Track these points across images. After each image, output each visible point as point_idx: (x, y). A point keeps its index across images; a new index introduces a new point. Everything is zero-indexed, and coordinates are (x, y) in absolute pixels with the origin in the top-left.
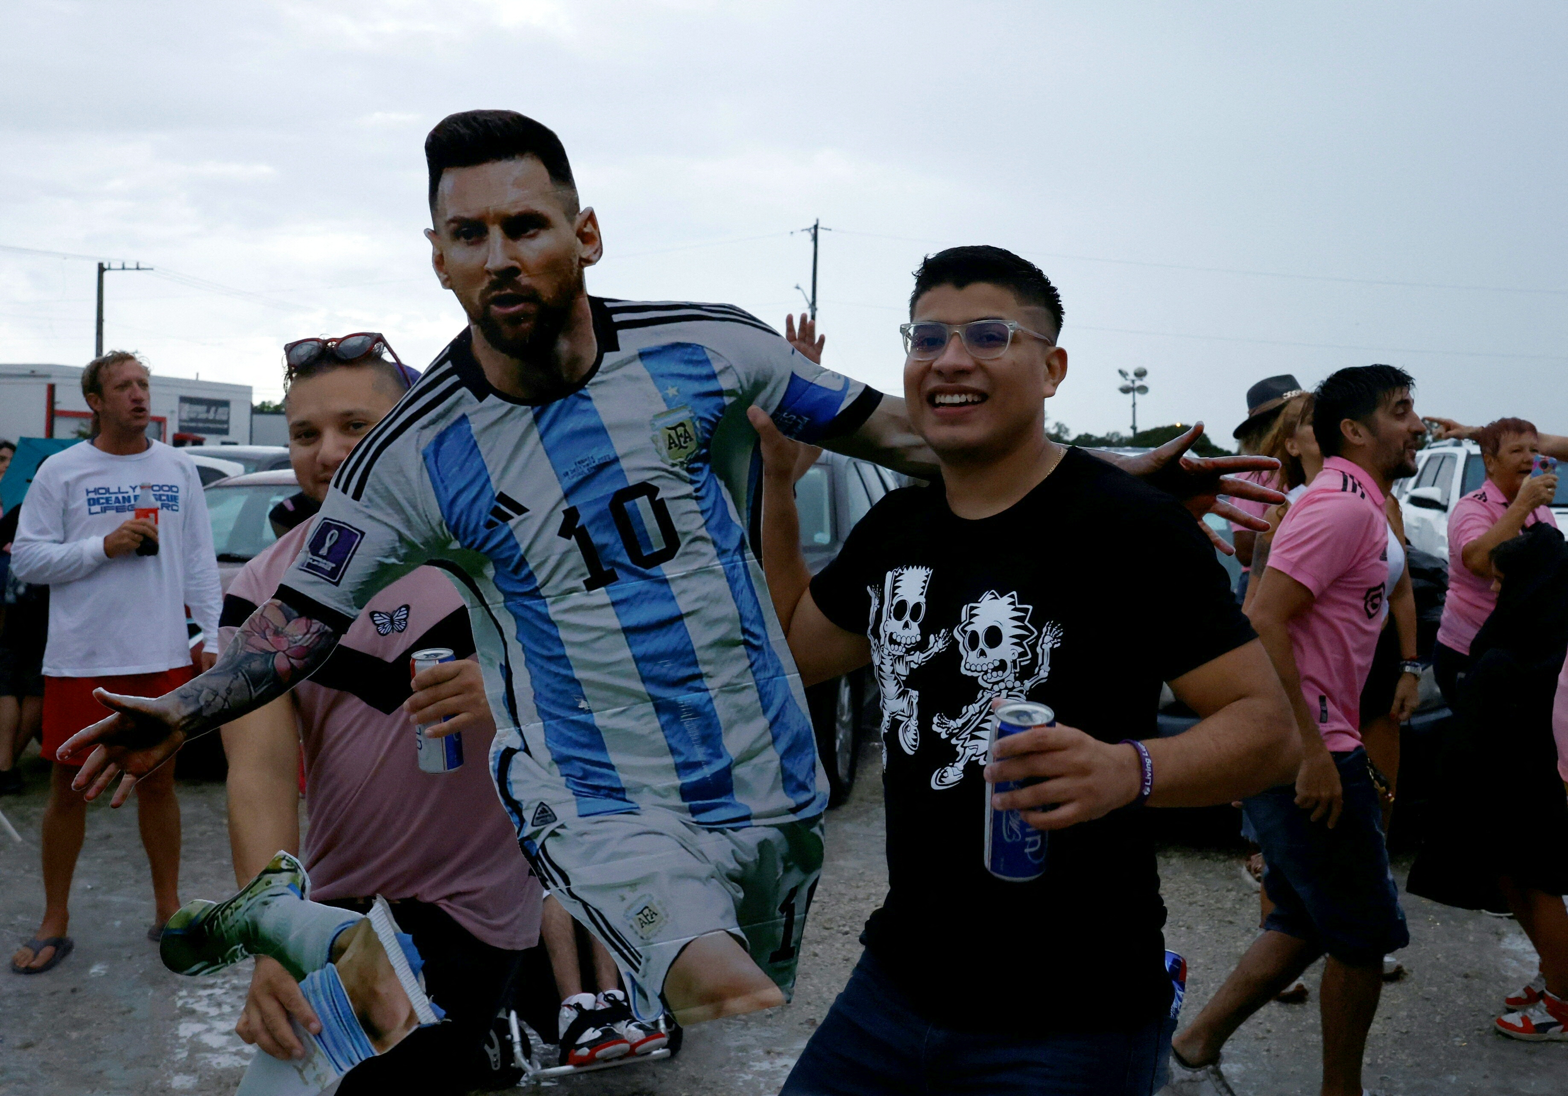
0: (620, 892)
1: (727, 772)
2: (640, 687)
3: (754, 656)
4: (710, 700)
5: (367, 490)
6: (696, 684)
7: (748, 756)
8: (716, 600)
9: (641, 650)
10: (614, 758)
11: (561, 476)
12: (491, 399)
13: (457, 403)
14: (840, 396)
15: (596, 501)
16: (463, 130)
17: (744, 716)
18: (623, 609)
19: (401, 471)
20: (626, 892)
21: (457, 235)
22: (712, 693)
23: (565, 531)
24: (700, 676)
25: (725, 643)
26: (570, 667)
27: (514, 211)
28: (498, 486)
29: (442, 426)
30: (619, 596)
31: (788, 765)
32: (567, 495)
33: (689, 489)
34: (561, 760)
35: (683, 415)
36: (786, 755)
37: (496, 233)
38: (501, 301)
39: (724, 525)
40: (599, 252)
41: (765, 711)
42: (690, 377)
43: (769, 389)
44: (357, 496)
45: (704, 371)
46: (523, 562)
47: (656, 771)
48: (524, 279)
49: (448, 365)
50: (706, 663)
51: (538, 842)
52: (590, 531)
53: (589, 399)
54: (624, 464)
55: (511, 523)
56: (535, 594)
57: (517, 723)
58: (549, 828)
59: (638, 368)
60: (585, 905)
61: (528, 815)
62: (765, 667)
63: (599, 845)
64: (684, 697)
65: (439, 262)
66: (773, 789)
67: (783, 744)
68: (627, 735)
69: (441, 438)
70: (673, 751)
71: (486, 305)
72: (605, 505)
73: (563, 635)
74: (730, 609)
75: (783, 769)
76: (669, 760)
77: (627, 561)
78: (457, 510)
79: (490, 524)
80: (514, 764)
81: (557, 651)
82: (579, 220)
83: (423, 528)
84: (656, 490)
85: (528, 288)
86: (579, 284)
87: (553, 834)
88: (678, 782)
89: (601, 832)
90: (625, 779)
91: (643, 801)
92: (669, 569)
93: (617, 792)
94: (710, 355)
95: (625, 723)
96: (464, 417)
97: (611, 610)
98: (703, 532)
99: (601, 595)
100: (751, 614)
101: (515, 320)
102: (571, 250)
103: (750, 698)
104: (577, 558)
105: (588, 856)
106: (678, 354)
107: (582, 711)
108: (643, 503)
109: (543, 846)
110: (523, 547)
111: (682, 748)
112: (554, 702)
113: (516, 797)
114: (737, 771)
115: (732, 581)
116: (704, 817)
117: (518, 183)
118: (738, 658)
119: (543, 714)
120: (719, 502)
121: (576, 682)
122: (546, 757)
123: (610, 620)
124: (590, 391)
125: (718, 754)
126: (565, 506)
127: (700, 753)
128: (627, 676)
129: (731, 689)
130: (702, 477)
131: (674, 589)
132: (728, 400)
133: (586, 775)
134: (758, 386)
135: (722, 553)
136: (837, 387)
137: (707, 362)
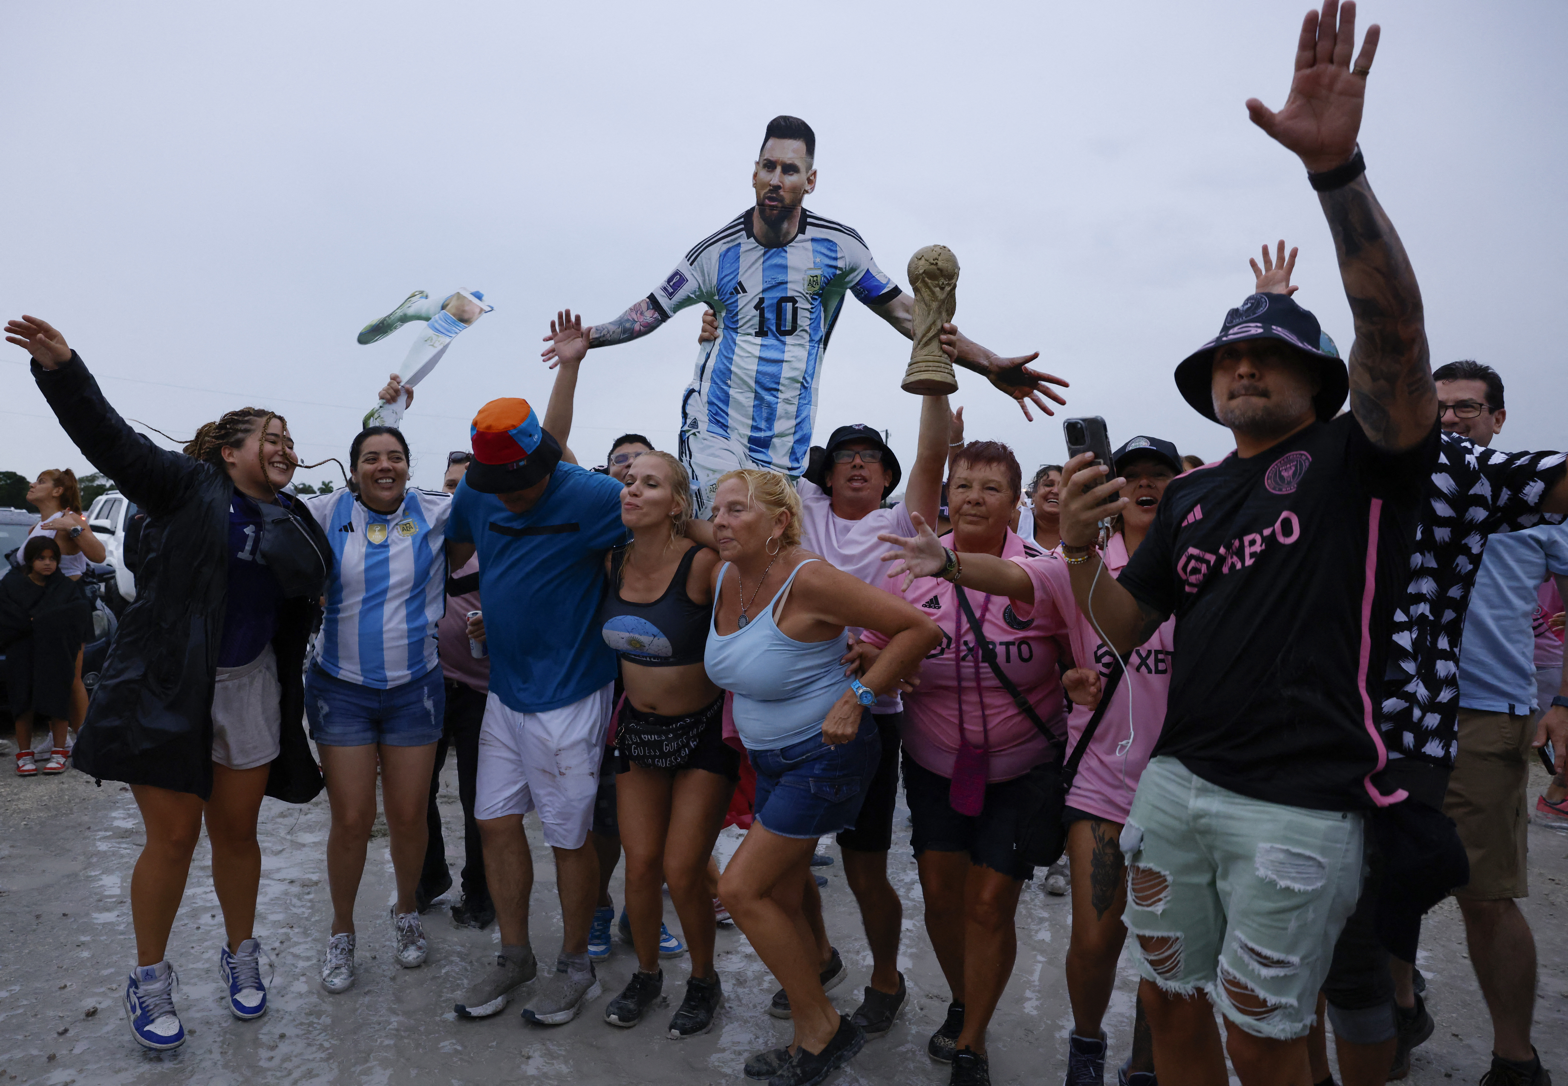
0: (708, 472)
1: (771, 437)
2: (753, 384)
3: (803, 391)
4: (777, 403)
5: (695, 263)
6: (775, 393)
7: (781, 435)
8: (800, 360)
9: (762, 368)
10: (730, 411)
11: (764, 282)
12: (752, 239)
13: (739, 237)
14: (884, 287)
15: (773, 298)
16: (783, 123)
17: (787, 416)
18: (763, 349)
19: (710, 259)
20: (710, 473)
21: (765, 166)
22: (779, 400)
23: (756, 307)
24: (778, 390)
25: (794, 380)
26: (731, 364)
27: (789, 162)
28: (741, 278)
29: (731, 245)
30: (765, 343)
31: (796, 446)
32: (764, 291)
33: (809, 306)
34: (710, 403)
35: (818, 272)
36: (797, 442)
37: (779, 169)
38: (771, 199)
39: (816, 329)
40: (813, 189)
41: (796, 418)
42: (827, 256)
43: (856, 273)
44: (691, 264)
45: (833, 255)
46: (737, 314)
47: (743, 424)
48: (782, 192)
49: (742, 220)
50: (783, 385)
51: (687, 435)
52: (766, 311)
53: (786, 252)
54: (789, 286)
55: (739, 296)
56: (735, 330)
57: (701, 381)
58: (694, 431)
59: (809, 245)
60: (693, 471)
61: (689, 421)
62: (804, 398)
63: (710, 447)
64: (768, 397)
65: (755, 175)
66: (784, 455)
67: (797, 437)
68: (739, 403)
69: (729, 250)
70: (753, 419)
71: (765, 198)
72: (775, 301)
73: (737, 350)
74: (803, 366)
75: (793, 448)
76: (750, 422)
77: (774, 328)
78: (723, 282)
79: (732, 293)
80: (692, 397)
81: (731, 356)
82: (810, 172)
83: (708, 286)
84: (796, 302)
85: (782, 196)
86: (800, 201)
87: (694, 434)
88: (750, 434)
89: (711, 441)
90: (730, 422)
91: (734, 436)
92: (788, 339)
93: (725, 427)
94: (838, 249)
95: (741, 398)
96: (740, 244)
97: (759, 347)
98: (807, 328)
99: (759, 340)
100: (810, 372)
101: (772, 208)
102: (803, 185)
103: (793, 409)
104: (757, 320)
105: (702, 450)
106: (826, 244)
107: (727, 384)
108: (789, 305)
109: (688, 438)
110: (739, 308)
111: (757, 419)
112: (718, 377)
113: (687, 411)
114: (775, 440)
115: (810, 354)
116: (754, 455)
117: (794, 151)
118: (797, 388)
119: (713, 381)
120: (819, 317)
121: (730, 371)
122: (705, 398)
123: (757, 352)
124: (788, 249)
125: (770, 428)
126: (761, 296)
127: (763, 425)
128: (751, 377)
129: (787, 401)
130: (816, 303)
131: (787, 348)
132: (838, 272)
133: (717, 414)
134: (853, 270)
135: (811, 341)
136: (884, 282)
137: (836, 251)
